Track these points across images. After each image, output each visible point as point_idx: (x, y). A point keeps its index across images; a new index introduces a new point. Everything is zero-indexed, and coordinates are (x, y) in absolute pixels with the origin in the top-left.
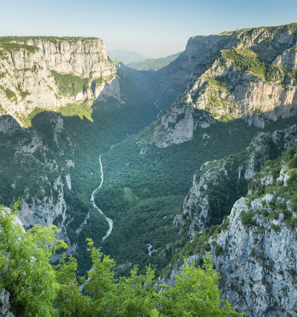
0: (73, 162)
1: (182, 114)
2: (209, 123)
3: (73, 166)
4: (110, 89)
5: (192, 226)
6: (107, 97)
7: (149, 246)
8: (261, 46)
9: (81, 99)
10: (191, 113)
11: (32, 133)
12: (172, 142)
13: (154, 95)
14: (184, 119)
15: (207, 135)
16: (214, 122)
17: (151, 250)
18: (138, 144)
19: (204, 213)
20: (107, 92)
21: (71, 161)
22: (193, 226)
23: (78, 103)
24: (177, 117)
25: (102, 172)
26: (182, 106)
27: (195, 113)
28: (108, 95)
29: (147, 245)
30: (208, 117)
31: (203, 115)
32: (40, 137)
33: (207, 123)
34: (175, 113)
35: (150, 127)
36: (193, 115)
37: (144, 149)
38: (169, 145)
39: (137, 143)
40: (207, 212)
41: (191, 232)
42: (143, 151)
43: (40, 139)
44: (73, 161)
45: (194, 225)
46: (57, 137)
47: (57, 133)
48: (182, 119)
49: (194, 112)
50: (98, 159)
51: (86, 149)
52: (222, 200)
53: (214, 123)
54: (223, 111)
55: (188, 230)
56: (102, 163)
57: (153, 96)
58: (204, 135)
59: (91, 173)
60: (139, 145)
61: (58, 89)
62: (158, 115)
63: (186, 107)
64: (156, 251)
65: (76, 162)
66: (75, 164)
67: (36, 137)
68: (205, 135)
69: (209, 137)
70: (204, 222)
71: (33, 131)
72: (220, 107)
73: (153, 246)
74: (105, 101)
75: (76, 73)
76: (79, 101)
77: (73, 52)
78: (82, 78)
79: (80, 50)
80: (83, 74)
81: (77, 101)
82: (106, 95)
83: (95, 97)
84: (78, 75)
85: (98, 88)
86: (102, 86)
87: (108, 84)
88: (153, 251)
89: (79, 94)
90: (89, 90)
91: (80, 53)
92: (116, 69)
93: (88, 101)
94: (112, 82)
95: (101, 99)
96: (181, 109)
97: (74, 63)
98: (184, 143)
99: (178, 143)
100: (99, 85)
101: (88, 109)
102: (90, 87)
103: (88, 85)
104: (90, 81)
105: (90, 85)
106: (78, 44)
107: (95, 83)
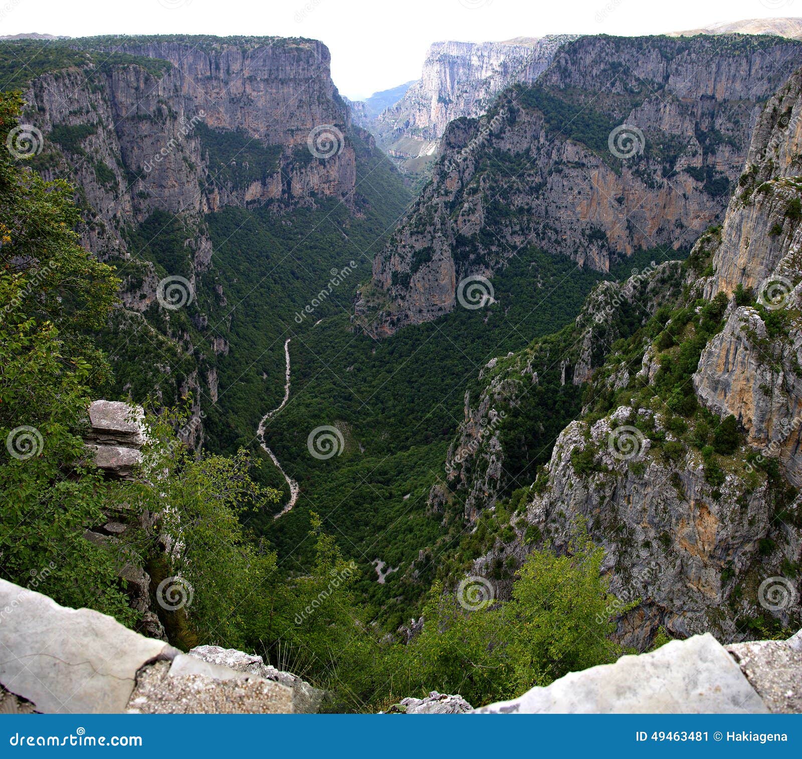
0: (226, 344)
3: (226, 354)
4: (331, 179)
5: (470, 501)
6: (322, 199)
7: (377, 565)
9: (256, 198)
17: (384, 571)
19: (495, 468)
20: (323, 185)
21: (222, 341)
22: (473, 502)
23: (250, 207)
25: (288, 378)
26: (425, 230)
28: (323, 192)
29: (373, 563)
32: (161, 279)
36: (452, 250)
40: (500, 465)
41: (469, 515)
44: (226, 342)
45: (475, 498)
46: (196, 283)
47: (197, 275)
50: (282, 347)
52: (530, 437)
55: (463, 511)
56: (290, 356)
59: (263, 375)
61: (206, 170)
64: (396, 570)
65: (233, 346)
66: (231, 350)
67: (153, 277)
70: (495, 487)
73: (387, 563)
74: (315, 207)
75: (252, 132)
76: (253, 202)
77: (251, 77)
78: (265, 146)
79: (266, 72)
80: (267, 135)
81: (247, 202)
82: (318, 194)
83: (291, 197)
84: (257, 136)
85: (302, 173)
86: (312, 168)
87: (327, 164)
88: (388, 573)
89: (255, 183)
90: (278, 177)
91: (267, 80)
92: (352, 125)
93: (272, 205)
94: (337, 161)
95: (305, 202)
96: (421, 237)
97: (250, 105)
98: (436, 322)
99: (421, 322)
100: (305, 166)
101: (271, 225)
102: (283, 170)
103: (277, 165)
104: (283, 155)
105: (283, 163)
106: (264, 57)
107: (294, 160)
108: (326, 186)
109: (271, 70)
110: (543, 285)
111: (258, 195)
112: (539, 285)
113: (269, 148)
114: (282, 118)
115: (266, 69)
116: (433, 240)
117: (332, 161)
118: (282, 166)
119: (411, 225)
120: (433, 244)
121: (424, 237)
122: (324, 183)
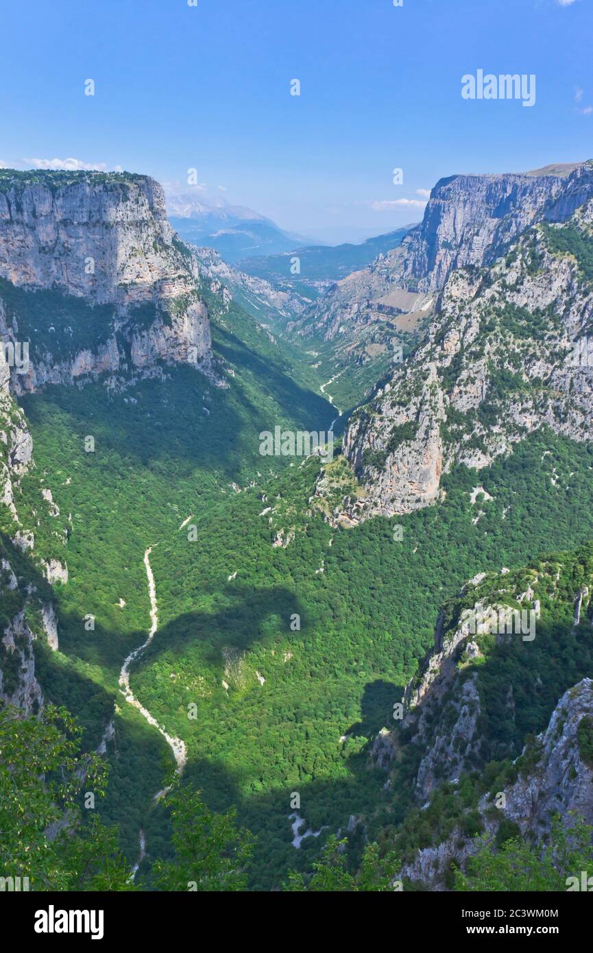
0: (63, 567)
1: (408, 424)
2: (491, 456)
3: (65, 581)
4: (181, 341)
5: (426, 763)
6: (172, 367)
7: (294, 820)
9: (86, 372)
10: (437, 421)
12: (375, 512)
13: (320, 363)
14: (415, 440)
15: (482, 490)
16: (505, 451)
17: (302, 831)
18: (267, 516)
19: (466, 725)
20: (171, 350)
21: (59, 565)
22: (431, 765)
23: (79, 383)
24: (391, 433)
25: (153, 601)
26: (409, 400)
27: (448, 423)
28: (172, 359)
29: (290, 817)
30: (488, 436)
31: (472, 430)
33: (484, 453)
34: (387, 423)
35: (306, 463)
36: (441, 428)
37: (286, 531)
38: (363, 520)
39: (263, 514)
40: (474, 721)
41: (422, 783)
42: (284, 538)
44: (63, 565)
45: (433, 760)
46: (13, 488)
47: (14, 478)
48: (407, 438)
49: (445, 419)
50: (141, 560)
51: (104, 529)
52: (521, 689)
53: (507, 456)
54: (535, 418)
55: (416, 775)
56: (153, 572)
57: (316, 366)
58: (472, 492)
59: (119, 602)
60: (271, 519)
61: (15, 339)
62: (331, 427)
63: (421, 404)
64: (317, 834)
65: (74, 568)
66: (71, 575)
68: (478, 490)
69: (487, 497)
70: (462, 751)
72: (525, 405)
73: (307, 822)
74: (164, 377)
75: (73, 289)
76: (82, 376)
77: (64, 220)
78: (92, 305)
79: (85, 214)
80: (93, 292)
81: (75, 377)
82: (166, 361)
83: (132, 366)
84: (80, 294)
85: (144, 337)
86: (155, 329)
87: (173, 323)
88: (305, 836)
89: (83, 353)
90: (113, 344)
91: (86, 224)
92: (200, 275)
93: (109, 379)
94: (186, 319)
95: (151, 373)
96: (404, 409)
97: (68, 255)
98: (411, 516)
99: (393, 514)
100: (146, 328)
101: (110, 404)
102: (118, 334)
103: (110, 327)
104: (116, 315)
105: (117, 326)
106: (80, 195)
107: (132, 320)
108: (176, 350)
109: (90, 212)
111: (89, 368)
113: (97, 307)
114: (112, 271)
115: (84, 210)
116: (418, 414)
117: (179, 320)
118: (116, 329)
119: (393, 393)
120: (417, 418)
121: (408, 409)
122: (173, 347)
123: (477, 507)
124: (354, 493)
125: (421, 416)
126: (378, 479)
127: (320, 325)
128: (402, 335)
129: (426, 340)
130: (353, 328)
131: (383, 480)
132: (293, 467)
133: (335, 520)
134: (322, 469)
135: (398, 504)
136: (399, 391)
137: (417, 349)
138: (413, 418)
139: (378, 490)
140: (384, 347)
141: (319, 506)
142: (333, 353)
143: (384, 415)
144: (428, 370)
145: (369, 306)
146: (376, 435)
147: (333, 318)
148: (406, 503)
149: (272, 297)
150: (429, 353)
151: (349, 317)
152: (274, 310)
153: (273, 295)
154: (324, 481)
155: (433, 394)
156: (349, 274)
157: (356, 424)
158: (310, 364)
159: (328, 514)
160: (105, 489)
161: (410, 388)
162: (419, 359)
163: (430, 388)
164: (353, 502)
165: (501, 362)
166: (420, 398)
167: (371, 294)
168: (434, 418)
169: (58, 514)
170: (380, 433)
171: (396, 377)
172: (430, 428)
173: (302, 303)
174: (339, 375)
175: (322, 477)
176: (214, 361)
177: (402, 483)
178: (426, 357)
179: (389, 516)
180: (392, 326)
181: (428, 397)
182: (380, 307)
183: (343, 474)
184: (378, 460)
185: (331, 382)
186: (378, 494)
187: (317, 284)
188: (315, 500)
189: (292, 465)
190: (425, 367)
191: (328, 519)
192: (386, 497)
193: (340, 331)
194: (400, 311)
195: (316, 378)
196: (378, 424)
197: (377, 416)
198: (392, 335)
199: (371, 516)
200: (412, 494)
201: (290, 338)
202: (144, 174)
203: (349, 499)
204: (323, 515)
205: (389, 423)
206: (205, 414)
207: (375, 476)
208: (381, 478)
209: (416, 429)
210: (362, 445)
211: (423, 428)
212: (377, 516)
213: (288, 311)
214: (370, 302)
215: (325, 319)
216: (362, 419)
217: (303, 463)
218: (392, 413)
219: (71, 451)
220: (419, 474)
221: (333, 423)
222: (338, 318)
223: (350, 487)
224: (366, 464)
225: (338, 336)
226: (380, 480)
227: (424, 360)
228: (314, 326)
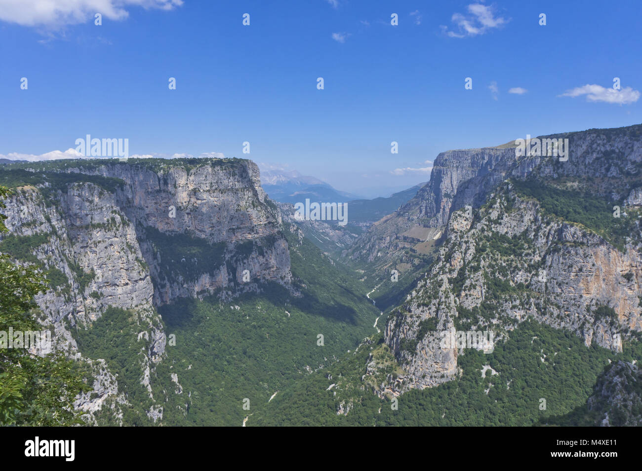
1: (430, 320)
4: (270, 266)
6: (264, 283)
8: (594, 170)
9: (205, 288)
10: (451, 316)
11: (98, 364)
12: (411, 386)
13: (366, 277)
14: (436, 331)
15: (490, 368)
16: (504, 337)
18: (332, 391)
20: (264, 272)
23: (200, 296)
24: (419, 326)
26: (430, 302)
27: (459, 318)
28: (264, 278)
31: (477, 323)
32: (114, 375)
34: (415, 319)
35: (359, 350)
36: (455, 321)
37: (347, 402)
38: (403, 392)
39: (329, 389)
42: (345, 407)
43: (114, 378)
46: (151, 374)
47: (152, 366)
48: (431, 330)
49: (457, 315)
51: (214, 403)
53: (505, 341)
54: (522, 312)
57: (363, 280)
58: (483, 369)
60: (335, 393)
61: (158, 268)
62: (376, 323)
63: (439, 305)
67: (106, 375)
68: (486, 368)
69: (494, 372)
71: (100, 360)
72: (514, 303)
74: (259, 291)
75: (199, 233)
76: (203, 291)
77: (195, 189)
78: (211, 243)
79: (208, 185)
80: (212, 235)
81: (197, 292)
82: (260, 279)
83: (237, 284)
84: (203, 236)
85: (245, 263)
86: (253, 258)
87: (265, 254)
89: (204, 276)
90: (224, 269)
91: (209, 191)
92: (283, 221)
93: (221, 293)
94: (273, 251)
95: (250, 288)
96: (427, 308)
97: (196, 211)
98: (438, 389)
99: (424, 387)
100: (247, 258)
101: (222, 311)
102: (228, 262)
103: (222, 258)
104: (227, 249)
105: (228, 256)
106: (205, 173)
107: (237, 253)
108: (267, 272)
109: (211, 183)
110: (546, 360)
111: (208, 286)
112: (543, 360)
113: (214, 244)
114: (224, 220)
115: (207, 182)
116: (437, 312)
117: (269, 252)
118: (227, 259)
119: (418, 297)
120: (437, 315)
121: (430, 309)
122: (265, 270)
123: (487, 380)
124: (395, 372)
125: (439, 313)
126: (412, 361)
127: (365, 251)
128: (421, 257)
129: (439, 259)
130: (387, 253)
131: (415, 361)
132: (350, 353)
133: (382, 392)
134: (371, 354)
135: (428, 379)
136: (423, 296)
137: (433, 266)
138: (434, 315)
139: (413, 369)
140: (409, 265)
141: (370, 382)
142: (374, 271)
143: (413, 313)
144: (442, 280)
145: (397, 238)
146: (408, 328)
147: (373, 247)
148: (434, 379)
149: (331, 234)
150: (441, 268)
151: (384, 245)
152: (333, 243)
153: (332, 233)
154: (373, 363)
155: (447, 297)
156: (382, 217)
157: (393, 320)
158: (359, 279)
159: (377, 388)
160: (216, 372)
161: (430, 293)
162: (435, 273)
163: (445, 293)
164: (394, 378)
165: (493, 273)
166: (438, 300)
167: (398, 230)
168: (449, 314)
169: (181, 392)
170: (411, 326)
171: (419, 286)
172: (446, 321)
173: (352, 237)
174: (380, 285)
175: (371, 360)
176: (293, 279)
177: (429, 363)
178: (440, 271)
179: (422, 389)
180: (414, 251)
181: (443, 299)
182: (405, 239)
183: (386, 357)
184: (411, 346)
185: (374, 290)
186: (413, 372)
187: (361, 224)
188: (367, 378)
189: (349, 351)
190: (439, 278)
191: (377, 392)
192: (418, 374)
193: (378, 255)
194: (419, 241)
195: (363, 288)
196: (409, 320)
197: (409, 315)
198: (415, 257)
199: (408, 389)
200: (437, 371)
201: (344, 261)
202: (247, 159)
203: (392, 376)
204: (373, 389)
205: (417, 319)
206: (286, 316)
207: (410, 358)
208: (414, 360)
209: (437, 323)
210: (399, 336)
211: (442, 322)
212: (413, 389)
213: (342, 243)
214: (398, 235)
215: (368, 247)
216: (398, 317)
217: (357, 350)
218: (418, 311)
219: (193, 345)
220: (441, 357)
221: (377, 320)
222: (377, 247)
223: (392, 367)
224: (403, 349)
225: (377, 259)
226: (413, 361)
227: (438, 273)
228: (360, 253)
